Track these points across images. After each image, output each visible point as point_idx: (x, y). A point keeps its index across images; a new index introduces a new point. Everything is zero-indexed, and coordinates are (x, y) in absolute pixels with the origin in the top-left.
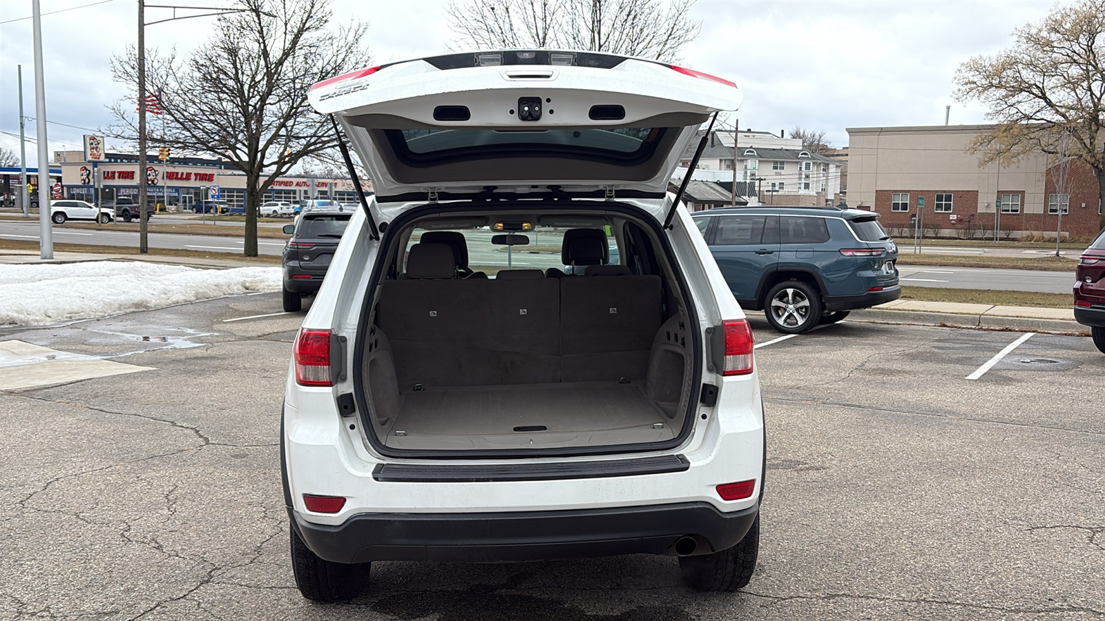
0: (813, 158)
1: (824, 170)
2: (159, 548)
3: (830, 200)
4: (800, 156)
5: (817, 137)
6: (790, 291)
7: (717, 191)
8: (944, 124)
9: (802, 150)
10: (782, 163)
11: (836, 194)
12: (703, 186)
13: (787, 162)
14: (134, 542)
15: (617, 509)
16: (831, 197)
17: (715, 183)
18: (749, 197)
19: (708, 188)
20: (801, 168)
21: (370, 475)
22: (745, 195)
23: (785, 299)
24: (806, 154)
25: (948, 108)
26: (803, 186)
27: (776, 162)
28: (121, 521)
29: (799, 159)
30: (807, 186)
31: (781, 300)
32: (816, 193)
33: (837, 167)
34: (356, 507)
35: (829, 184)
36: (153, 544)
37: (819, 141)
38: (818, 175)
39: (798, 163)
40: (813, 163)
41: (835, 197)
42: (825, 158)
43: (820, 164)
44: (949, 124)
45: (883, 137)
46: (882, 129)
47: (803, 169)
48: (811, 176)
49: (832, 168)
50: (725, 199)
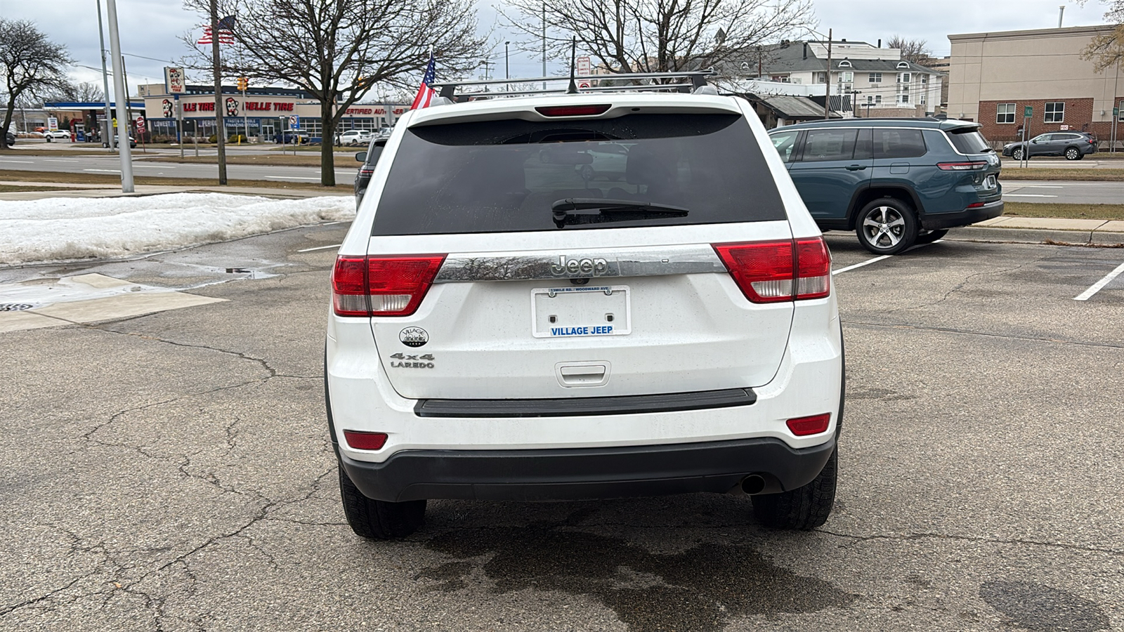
0: (912, 69)
1: (924, 81)
2: (216, 482)
3: (931, 113)
4: (898, 67)
5: (917, 46)
6: (884, 209)
7: (807, 105)
8: (1057, 27)
9: (900, 61)
10: (879, 74)
11: (936, 107)
12: (795, 101)
13: (884, 73)
14: (192, 477)
15: (676, 446)
16: (931, 109)
17: (807, 97)
18: (843, 111)
19: (800, 104)
20: (899, 80)
21: (413, 411)
22: (840, 110)
23: (878, 218)
24: (905, 65)
25: (1062, 9)
26: (901, 99)
27: (872, 74)
28: (181, 455)
29: (897, 70)
30: (905, 99)
31: (874, 219)
32: (916, 106)
33: (938, 77)
34: (398, 444)
35: (930, 95)
36: (210, 479)
37: (919, 50)
38: (918, 87)
39: (896, 74)
40: (912, 74)
41: (935, 111)
42: (925, 68)
43: (919, 74)
44: (1062, 27)
45: (988, 44)
46: (987, 34)
47: (902, 80)
48: (910, 88)
49: (933, 79)
50: (818, 114)
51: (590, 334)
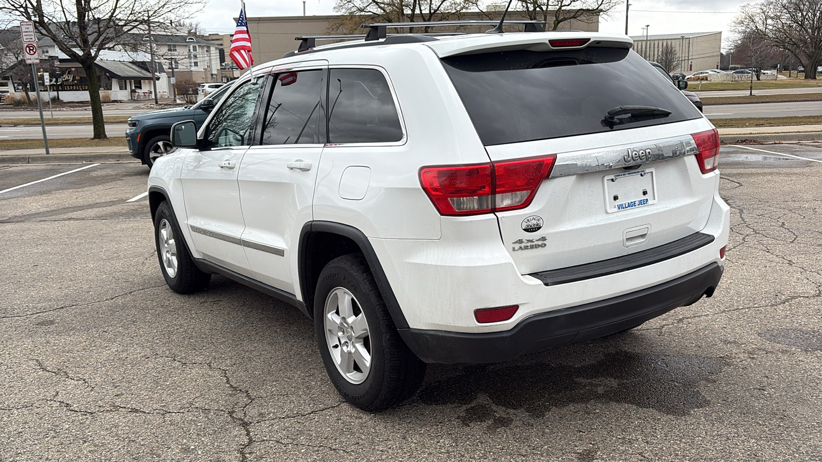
0: (198, 42)
1: (207, 51)
3: (215, 74)
4: (188, 40)
5: (194, 26)
7: (132, 68)
8: (303, 15)
9: (188, 36)
10: (175, 46)
11: (218, 70)
12: (122, 66)
13: (178, 45)
16: (215, 72)
17: (130, 62)
18: (159, 73)
19: (126, 67)
20: (189, 50)
21: (541, 284)
22: (157, 72)
24: (192, 39)
25: (304, 2)
26: (193, 64)
27: (169, 46)
29: (187, 42)
30: (196, 64)
32: (204, 69)
33: (216, 48)
34: (528, 311)
35: (212, 62)
37: (196, 29)
38: (203, 55)
39: (186, 46)
40: (199, 46)
41: (218, 72)
42: (206, 41)
43: (203, 46)
44: (306, 15)
45: (261, 25)
46: (260, 18)
47: (192, 51)
48: (198, 56)
49: (212, 49)
50: (142, 76)
51: (637, 206)
